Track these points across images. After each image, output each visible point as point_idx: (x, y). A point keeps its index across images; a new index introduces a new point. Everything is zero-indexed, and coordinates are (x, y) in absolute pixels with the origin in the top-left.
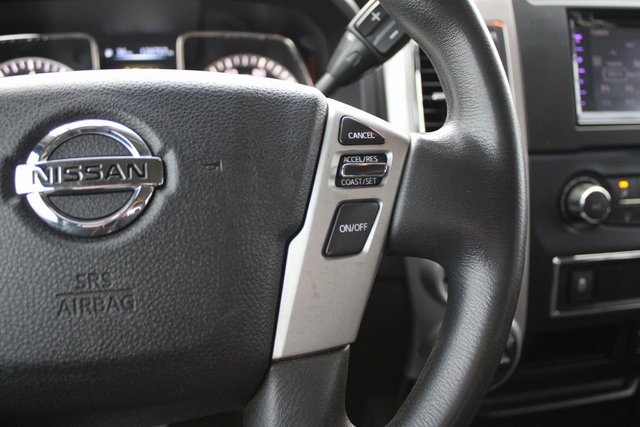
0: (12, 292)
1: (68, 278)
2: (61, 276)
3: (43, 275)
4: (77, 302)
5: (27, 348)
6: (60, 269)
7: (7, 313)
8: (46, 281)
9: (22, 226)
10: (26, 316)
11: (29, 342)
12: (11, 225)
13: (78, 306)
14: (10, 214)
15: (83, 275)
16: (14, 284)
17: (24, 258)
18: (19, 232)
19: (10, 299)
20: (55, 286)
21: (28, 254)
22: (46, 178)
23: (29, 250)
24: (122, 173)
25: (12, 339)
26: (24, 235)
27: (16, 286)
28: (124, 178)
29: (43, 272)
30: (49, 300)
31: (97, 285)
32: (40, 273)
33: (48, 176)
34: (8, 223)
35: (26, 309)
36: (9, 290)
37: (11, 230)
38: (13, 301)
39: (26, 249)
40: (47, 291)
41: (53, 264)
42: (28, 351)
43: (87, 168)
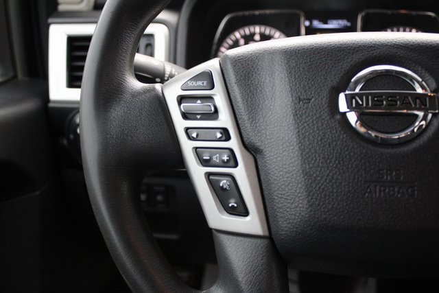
0: (335, 177)
1: (372, 171)
2: (368, 169)
3: (356, 167)
4: (378, 188)
5: (342, 215)
6: (367, 165)
7: (331, 190)
8: (358, 171)
9: (344, 133)
10: (343, 193)
11: (343, 211)
12: (336, 132)
13: (378, 190)
14: (336, 125)
15: (382, 170)
16: (336, 172)
17: (344, 155)
18: (341, 137)
19: (334, 181)
20: (364, 176)
21: (347, 153)
22: (361, 103)
23: (347, 150)
24: (412, 102)
25: (332, 207)
26: (344, 140)
27: (338, 173)
28: (413, 106)
29: (356, 165)
30: (359, 184)
31: (391, 177)
32: (354, 166)
33: (362, 101)
34: (335, 131)
35: (343, 189)
36: (333, 175)
37: (337, 135)
38: (335, 183)
39: (346, 149)
40: (358, 178)
41: (363, 161)
42: (342, 217)
43: (389, 97)
